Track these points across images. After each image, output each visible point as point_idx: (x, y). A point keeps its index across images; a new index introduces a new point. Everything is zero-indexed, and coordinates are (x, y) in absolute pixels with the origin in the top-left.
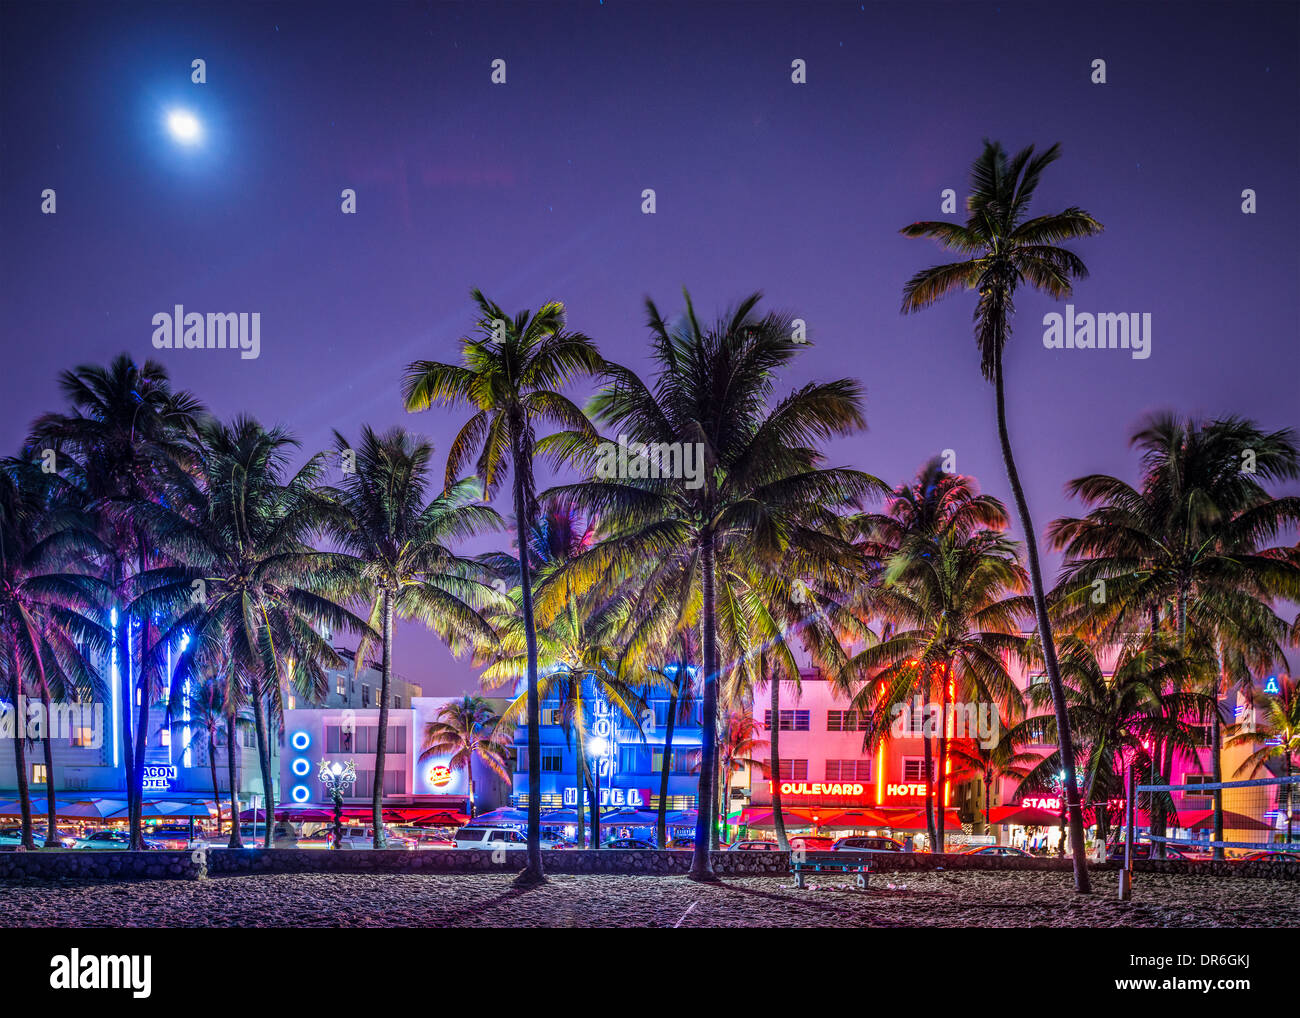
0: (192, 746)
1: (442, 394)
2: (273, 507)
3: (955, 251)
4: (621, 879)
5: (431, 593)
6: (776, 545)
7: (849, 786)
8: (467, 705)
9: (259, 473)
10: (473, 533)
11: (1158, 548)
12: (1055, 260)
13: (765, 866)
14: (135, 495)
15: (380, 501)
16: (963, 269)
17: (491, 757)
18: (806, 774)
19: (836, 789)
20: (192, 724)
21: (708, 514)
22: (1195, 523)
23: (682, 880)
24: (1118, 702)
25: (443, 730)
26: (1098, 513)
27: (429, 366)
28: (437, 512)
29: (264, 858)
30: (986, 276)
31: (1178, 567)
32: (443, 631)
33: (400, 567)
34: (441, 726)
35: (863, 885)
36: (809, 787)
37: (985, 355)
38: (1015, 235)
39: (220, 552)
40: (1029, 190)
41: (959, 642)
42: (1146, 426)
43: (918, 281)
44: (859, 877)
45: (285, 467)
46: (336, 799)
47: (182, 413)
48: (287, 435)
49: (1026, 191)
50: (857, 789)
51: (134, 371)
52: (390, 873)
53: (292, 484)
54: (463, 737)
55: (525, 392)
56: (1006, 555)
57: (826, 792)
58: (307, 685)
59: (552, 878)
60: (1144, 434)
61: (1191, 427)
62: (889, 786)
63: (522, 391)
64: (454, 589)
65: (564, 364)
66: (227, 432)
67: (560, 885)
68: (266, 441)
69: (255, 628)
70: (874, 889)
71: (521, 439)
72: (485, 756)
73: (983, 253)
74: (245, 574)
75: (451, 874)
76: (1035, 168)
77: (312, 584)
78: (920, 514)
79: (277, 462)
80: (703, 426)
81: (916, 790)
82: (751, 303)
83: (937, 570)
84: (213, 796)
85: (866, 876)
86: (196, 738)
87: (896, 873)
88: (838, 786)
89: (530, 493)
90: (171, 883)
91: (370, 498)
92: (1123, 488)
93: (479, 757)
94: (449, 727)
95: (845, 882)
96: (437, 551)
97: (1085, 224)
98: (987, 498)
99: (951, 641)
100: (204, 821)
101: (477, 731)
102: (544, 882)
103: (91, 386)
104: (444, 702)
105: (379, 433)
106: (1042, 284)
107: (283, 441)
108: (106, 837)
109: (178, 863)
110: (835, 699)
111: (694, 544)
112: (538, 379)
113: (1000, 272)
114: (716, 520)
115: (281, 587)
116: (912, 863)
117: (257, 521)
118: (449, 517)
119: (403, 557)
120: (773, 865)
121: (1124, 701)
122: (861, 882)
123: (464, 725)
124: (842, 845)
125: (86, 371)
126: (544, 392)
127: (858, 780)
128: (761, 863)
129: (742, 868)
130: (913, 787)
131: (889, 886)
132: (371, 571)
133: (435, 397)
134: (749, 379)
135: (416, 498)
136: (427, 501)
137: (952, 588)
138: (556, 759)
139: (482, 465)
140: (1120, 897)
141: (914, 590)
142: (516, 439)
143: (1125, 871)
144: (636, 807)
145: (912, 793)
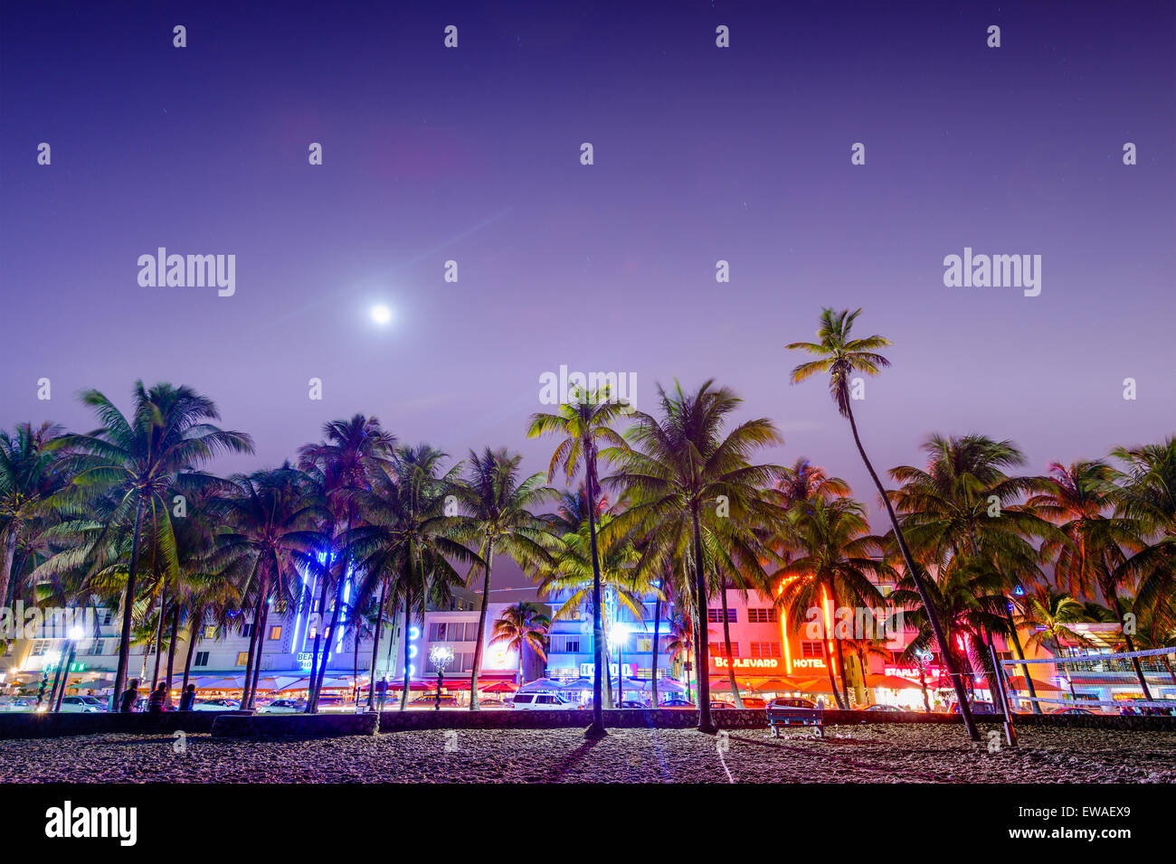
0: (343, 639)
1: (547, 429)
2: (433, 491)
3: (815, 356)
4: (653, 731)
5: (518, 539)
6: (741, 507)
7: (767, 660)
8: (522, 608)
9: (427, 472)
10: (543, 503)
11: (949, 506)
12: (871, 359)
13: (745, 721)
14: (353, 486)
15: (491, 486)
16: (822, 364)
17: (534, 643)
18: (738, 652)
19: (759, 663)
20: (345, 624)
21: (695, 490)
22: (970, 492)
23: (694, 732)
24: (952, 602)
25: (505, 625)
26: (908, 486)
27: (541, 416)
28: (522, 492)
29: (413, 718)
30: (834, 367)
31: (965, 517)
32: (521, 560)
33: (500, 523)
34: (504, 622)
35: (820, 735)
36: (742, 662)
37: (840, 405)
38: (846, 347)
39: (401, 517)
40: (849, 328)
41: (838, 565)
42: (927, 441)
43: (798, 369)
44: (816, 729)
45: (441, 470)
46: (440, 674)
47: (385, 441)
48: (445, 452)
49: (848, 328)
50: (773, 663)
51: (364, 421)
52: (499, 728)
53: (445, 478)
54: (518, 630)
55: (592, 427)
56: (855, 512)
57: (753, 665)
58: (439, 596)
59: (609, 731)
60: (926, 445)
61: (951, 438)
62: (794, 661)
63: (591, 427)
64: (530, 536)
65: (614, 413)
66: (412, 451)
67: (618, 736)
68: (435, 456)
69: (415, 561)
70: (828, 738)
71: (591, 451)
72: (531, 642)
73: (831, 355)
74: (412, 529)
75: (539, 728)
76: (851, 319)
77: (450, 534)
78: (797, 488)
79: (437, 466)
80: (695, 444)
81: (812, 663)
82: (710, 383)
83: (816, 521)
84: (353, 673)
85: (821, 728)
86: (348, 633)
87: (836, 725)
88: (760, 660)
89: (595, 480)
90: (359, 738)
91: (486, 484)
92: (920, 473)
93: (526, 643)
94: (509, 623)
95: (804, 733)
96: (524, 513)
97: (884, 342)
98: (836, 479)
99: (832, 564)
100: (345, 691)
101: (527, 625)
102: (606, 734)
103: (338, 429)
104: (506, 606)
105: (493, 450)
106: (864, 370)
107: (443, 455)
108: (282, 704)
109: (361, 723)
110: (761, 601)
111: (687, 508)
112: (600, 421)
113: (842, 365)
114: (699, 494)
115: (433, 535)
116: (843, 717)
117: (422, 499)
118: (530, 494)
119: (502, 518)
120: (750, 720)
121: (955, 602)
122: (818, 733)
123: (518, 621)
124: (773, 704)
125: (338, 424)
126: (602, 428)
127: (773, 657)
128: (742, 719)
129: (729, 722)
130: (810, 661)
131: (838, 736)
132: (484, 526)
133: (542, 431)
134: (711, 419)
135: (511, 484)
136: (517, 485)
137: (828, 531)
138: (575, 643)
139: (566, 465)
140: (1010, 744)
141: (803, 533)
142: (588, 452)
143: (1008, 724)
144: (628, 677)
145: (810, 666)
